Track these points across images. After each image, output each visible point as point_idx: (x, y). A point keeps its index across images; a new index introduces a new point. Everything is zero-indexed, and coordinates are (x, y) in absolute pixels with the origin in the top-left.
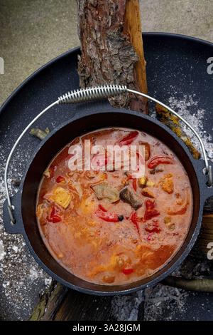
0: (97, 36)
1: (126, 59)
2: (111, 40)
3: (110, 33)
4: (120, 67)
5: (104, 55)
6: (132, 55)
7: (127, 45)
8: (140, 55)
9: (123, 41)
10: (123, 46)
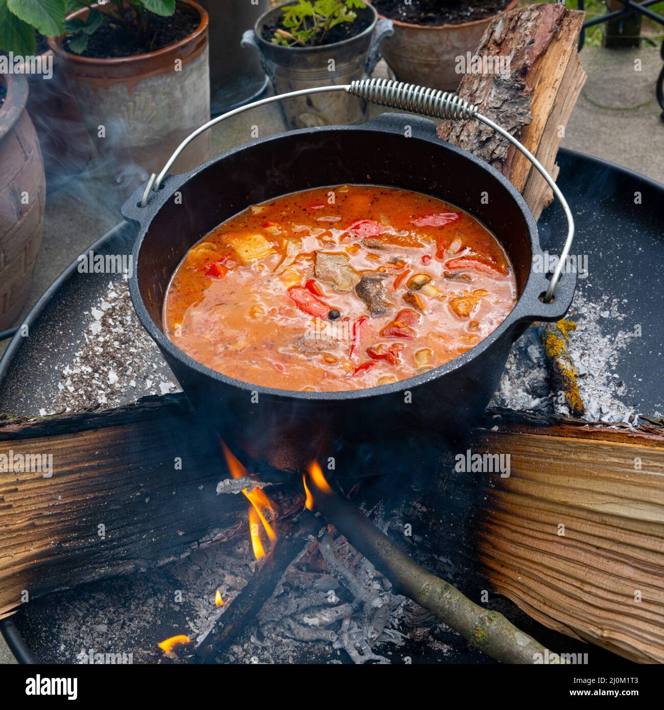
0: (480, 85)
1: (508, 118)
2: (499, 86)
6: (521, 114)
7: (520, 97)
8: (537, 126)
9: (518, 89)
10: (513, 96)
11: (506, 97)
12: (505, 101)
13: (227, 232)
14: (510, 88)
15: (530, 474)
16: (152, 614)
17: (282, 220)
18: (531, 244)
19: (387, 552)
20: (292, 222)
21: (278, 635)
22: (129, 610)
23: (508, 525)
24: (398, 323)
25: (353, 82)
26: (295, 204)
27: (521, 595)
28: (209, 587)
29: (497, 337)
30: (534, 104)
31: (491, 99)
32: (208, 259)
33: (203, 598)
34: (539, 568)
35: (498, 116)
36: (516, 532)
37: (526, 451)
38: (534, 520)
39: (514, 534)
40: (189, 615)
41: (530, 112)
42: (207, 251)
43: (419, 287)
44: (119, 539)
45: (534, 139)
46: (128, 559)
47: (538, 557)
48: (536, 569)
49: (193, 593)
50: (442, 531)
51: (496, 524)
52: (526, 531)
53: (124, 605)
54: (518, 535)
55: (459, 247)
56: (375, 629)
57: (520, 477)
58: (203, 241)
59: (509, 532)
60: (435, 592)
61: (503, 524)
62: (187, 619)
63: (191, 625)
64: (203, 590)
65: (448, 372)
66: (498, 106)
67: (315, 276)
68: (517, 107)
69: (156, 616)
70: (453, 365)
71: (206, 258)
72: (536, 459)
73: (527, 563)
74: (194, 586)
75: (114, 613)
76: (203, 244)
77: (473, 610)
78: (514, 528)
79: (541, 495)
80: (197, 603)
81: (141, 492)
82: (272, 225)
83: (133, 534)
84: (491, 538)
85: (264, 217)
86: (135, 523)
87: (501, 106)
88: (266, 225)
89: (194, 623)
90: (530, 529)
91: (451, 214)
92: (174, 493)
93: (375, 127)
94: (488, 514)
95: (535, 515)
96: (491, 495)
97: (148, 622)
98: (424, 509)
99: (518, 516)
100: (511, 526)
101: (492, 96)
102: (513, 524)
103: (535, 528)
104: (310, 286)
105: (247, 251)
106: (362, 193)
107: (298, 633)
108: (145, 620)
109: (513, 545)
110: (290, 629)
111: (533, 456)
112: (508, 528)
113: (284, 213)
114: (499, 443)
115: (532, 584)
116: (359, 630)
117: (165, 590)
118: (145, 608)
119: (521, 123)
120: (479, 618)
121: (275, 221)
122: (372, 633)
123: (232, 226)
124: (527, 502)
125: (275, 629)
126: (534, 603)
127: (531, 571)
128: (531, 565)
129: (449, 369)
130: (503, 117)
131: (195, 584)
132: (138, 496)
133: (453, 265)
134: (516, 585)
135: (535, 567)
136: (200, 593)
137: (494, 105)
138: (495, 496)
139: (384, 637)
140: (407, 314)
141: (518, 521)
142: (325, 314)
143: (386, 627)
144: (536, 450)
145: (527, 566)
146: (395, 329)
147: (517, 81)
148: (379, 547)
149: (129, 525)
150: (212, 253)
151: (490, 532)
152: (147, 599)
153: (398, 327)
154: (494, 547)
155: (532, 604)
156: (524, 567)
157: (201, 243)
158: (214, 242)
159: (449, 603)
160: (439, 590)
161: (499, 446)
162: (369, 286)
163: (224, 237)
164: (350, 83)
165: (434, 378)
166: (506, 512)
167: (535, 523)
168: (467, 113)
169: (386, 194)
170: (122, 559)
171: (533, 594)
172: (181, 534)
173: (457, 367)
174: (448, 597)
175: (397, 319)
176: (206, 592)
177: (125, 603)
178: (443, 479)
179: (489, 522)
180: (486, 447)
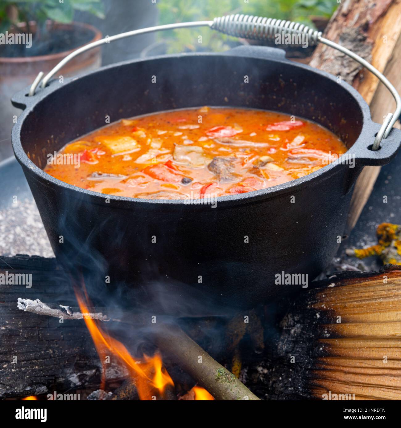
9: (360, 40)
14: (354, 40)
15: (362, 317)
17: (148, 128)
20: (157, 128)
23: (342, 368)
26: (161, 119)
36: (349, 373)
37: (358, 297)
38: (365, 358)
39: (348, 376)
50: (281, 387)
51: (331, 370)
52: (358, 370)
54: (351, 375)
57: (354, 322)
59: (342, 375)
61: (337, 368)
67: (174, 159)
71: (80, 149)
72: (367, 302)
76: (79, 142)
78: (347, 369)
79: (371, 334)
82: (139, 130)
84: (326, 384)
94: (324, 363)
95: (366, 354)
96: (326, 345)
98: (266, 371)
99: (351, 358)
102: (346, 367)
103: (367, 365)
109: (346, 386)
111: (364, 300)
113: (151, 125)
114: (334, 296)
138: (329, 345)
144: (367, 294)
147: (360, 34)
151: (325, 378)
161: (334, 299)
163: (97, 138)
166: (339, 356)
167: (367, 361)
178: (283, 341)
179: (324, 369)
180: (322, 302)
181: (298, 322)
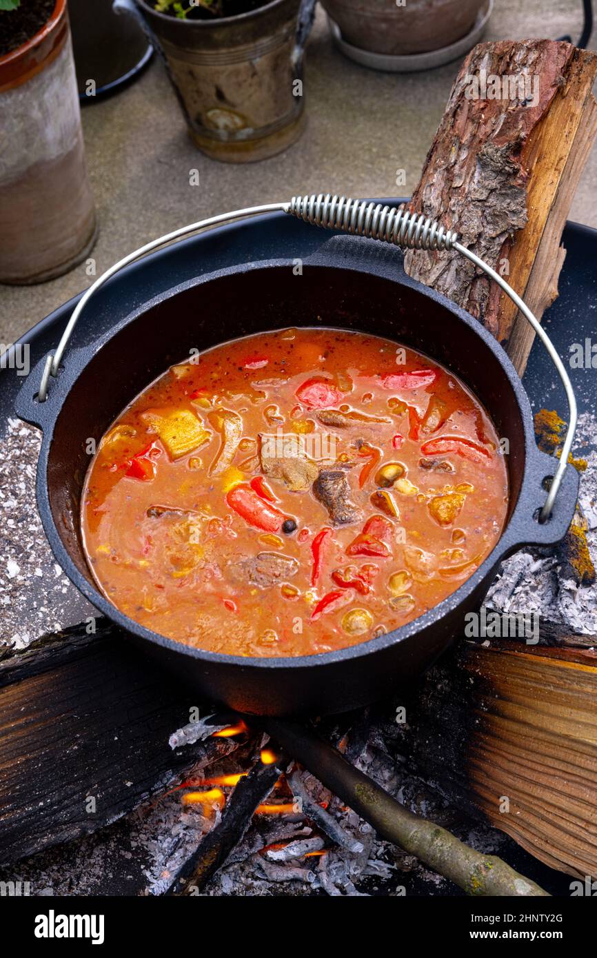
0: (458, 156)
1: (497, 217)
2: (484, 166)
3: (488, 149)
4: (475, 231)
5: (453, 201)
6: (514, 212)
7: (513, 187)
8: (535, 225)
9: (509, 174)
10: (504, 185)
11: (494, 184)
12: (492, 191)
13: (145, 410)
14: (499, 172)
15: (527, 700)
16: (101, 867)
17: (214, 387)
18: (524, 437)
19: (369, 798)
20: (227, 389)
21: (247, 877)
22: (74, 864)
23: (504, 754)
24: (367, 537)
25: (294, 199)
26: (228, 359)
27: (521, 831)
28: (163, 825)
29: (485, 574)
30: (531, 191)
31: (474, 186)
32: (127, 451)
33: (157, 840)
34: (540, 803)
35: (483, 212)
36: (513, 762)
37: (523, 675)
38: (533, 751)
39: (512, 764)
40: (144, 862)
41: (525, 210)
42: (124, 438)
43: (389, 483)
44: (60, 802)
45: (531, 245)
46: (73, 822)
47: (538, 792)
48: (536, 805)
49: (145, 834)
50: (429, 754)
51: (490, 751)
52: (525, 762)
53: (68, 861)
54: (515, 765)
55: (437, 422)
56: (357, 865)
57: (520, 703)
58: (118, 424)
59: (506, 762)
60: (424, 839)
61: (499, 751)
62: (142, 867)
63: (148, 874)
64: (156, 829)
65: (429, 624)
66: (483, 197)
67: (263, 471)
68: (508, 201)
69: (105, 868)
70: (435, 614)
71: (124, 448)
72: (534, 685)
73: (526, 798)
74: (145, 826)
75: (58, 871)
76: (118, 428)
77: (467, 858)
78: (511, 757)
79: (540, 725)
80: (151, 847)
81: (79, 745)
82: (202, 397)
83: (75, 793)
84: (485, 766)
85: (191, 383)
86: (76, 781)
87: (488, 198)
88: (194, 396)
89: (151, 871)
90: (529, 760)
91: (426, 371)
92: (116, 738)
93: (324, 260)
94: (482, 740)
95: (534, 745)
96: (483, 718)
97: (98, 877)
98: (407, 727)
99: (515, 745)
100: (507, 755)
101: (476, 181)
102: (509, 753)
103: (534, 760)
104: (256, 485)
105: (174, 438)
106: (312, 339)
107: (270, 873)
108: (94, 875)
109: (510, 776)
110: (260, 868)
111: (530, 681)
112: (503, 757)
113: (215, 375)
114: (491, 662)
115: (532, 820)
116: (340, 864)
117: (113, 834)
118: (92, 861)
119: (514, 226)
120: (474, 866)
121: (204, 389)
122: (355, 869)
123: (151, 398)
124: (525, 730)
125: (243, 869)
126: (536, 841)
127: (532, 806)
128: (531, 800)
129: (430, 620)
130: (490, 215)
131: (146, 823)
132: (76, 750)
133: (431, 448)
134: (514, 820)
135: (536, 802)
136: (153, 834)
137: (478, 196)
138: (487, 720)
139: (368, 870)
140: (376, 524)
141: (516, 750)
142: (279, 526)
143: (370, 858)
144: (533, 674)
145: (526, 801)
146: (364, 546)
147: (508, 162)
148: (359, 793)
149: (69, 784)
150: (132, 441)
151: (484, 759)
152: (93, 848)
153: (367, 542)
154: (488, 776)
155: (532, 841)
156: (522, 801)
157: (115, 426)
158: (131, 424)
159: (440, 850)
160: (429, 837)
161: (491, 665)
162: (330, 485)
163: (144, 416)
164: (290, 201)
165: (414, 633)
166: (501, 739)
168: (443, 241)
169: (343, 341)
170: (65, 823)
171: (533, 831)
172: (129, 784)
173: (439, 618)
174: (439, 844)
175: (366, 529)
176: (159, 832)
177: (69, 857)
178: (427, 694)
179: (482, 748)
180: (476, 665)
181: (446, 677)
